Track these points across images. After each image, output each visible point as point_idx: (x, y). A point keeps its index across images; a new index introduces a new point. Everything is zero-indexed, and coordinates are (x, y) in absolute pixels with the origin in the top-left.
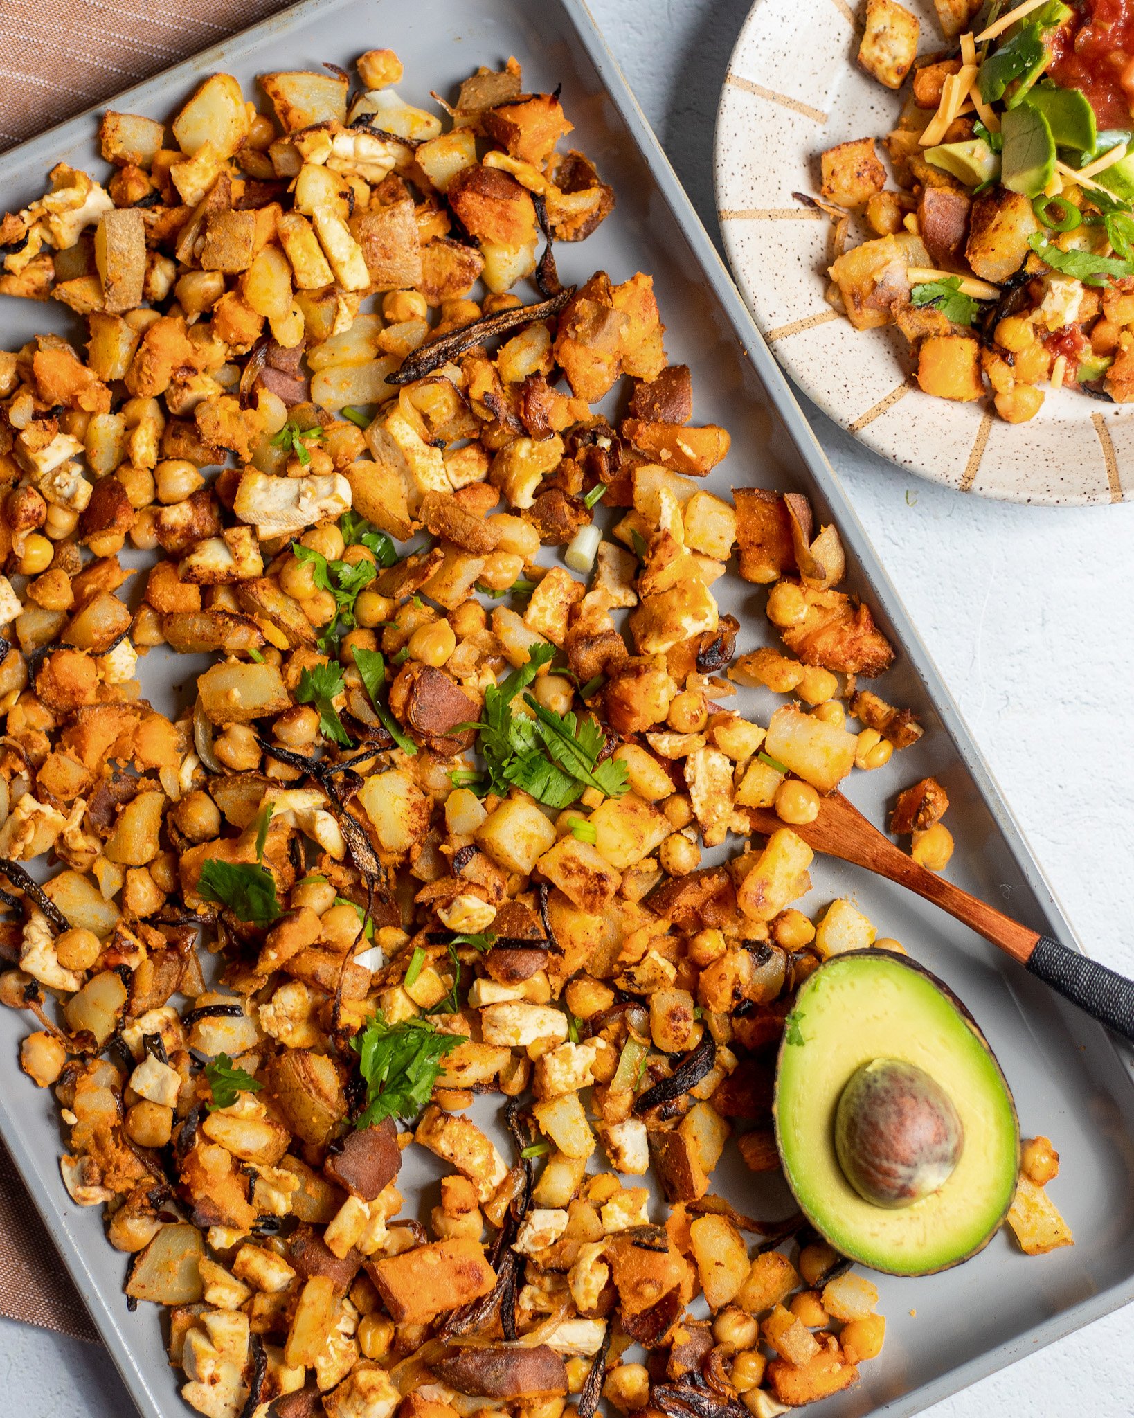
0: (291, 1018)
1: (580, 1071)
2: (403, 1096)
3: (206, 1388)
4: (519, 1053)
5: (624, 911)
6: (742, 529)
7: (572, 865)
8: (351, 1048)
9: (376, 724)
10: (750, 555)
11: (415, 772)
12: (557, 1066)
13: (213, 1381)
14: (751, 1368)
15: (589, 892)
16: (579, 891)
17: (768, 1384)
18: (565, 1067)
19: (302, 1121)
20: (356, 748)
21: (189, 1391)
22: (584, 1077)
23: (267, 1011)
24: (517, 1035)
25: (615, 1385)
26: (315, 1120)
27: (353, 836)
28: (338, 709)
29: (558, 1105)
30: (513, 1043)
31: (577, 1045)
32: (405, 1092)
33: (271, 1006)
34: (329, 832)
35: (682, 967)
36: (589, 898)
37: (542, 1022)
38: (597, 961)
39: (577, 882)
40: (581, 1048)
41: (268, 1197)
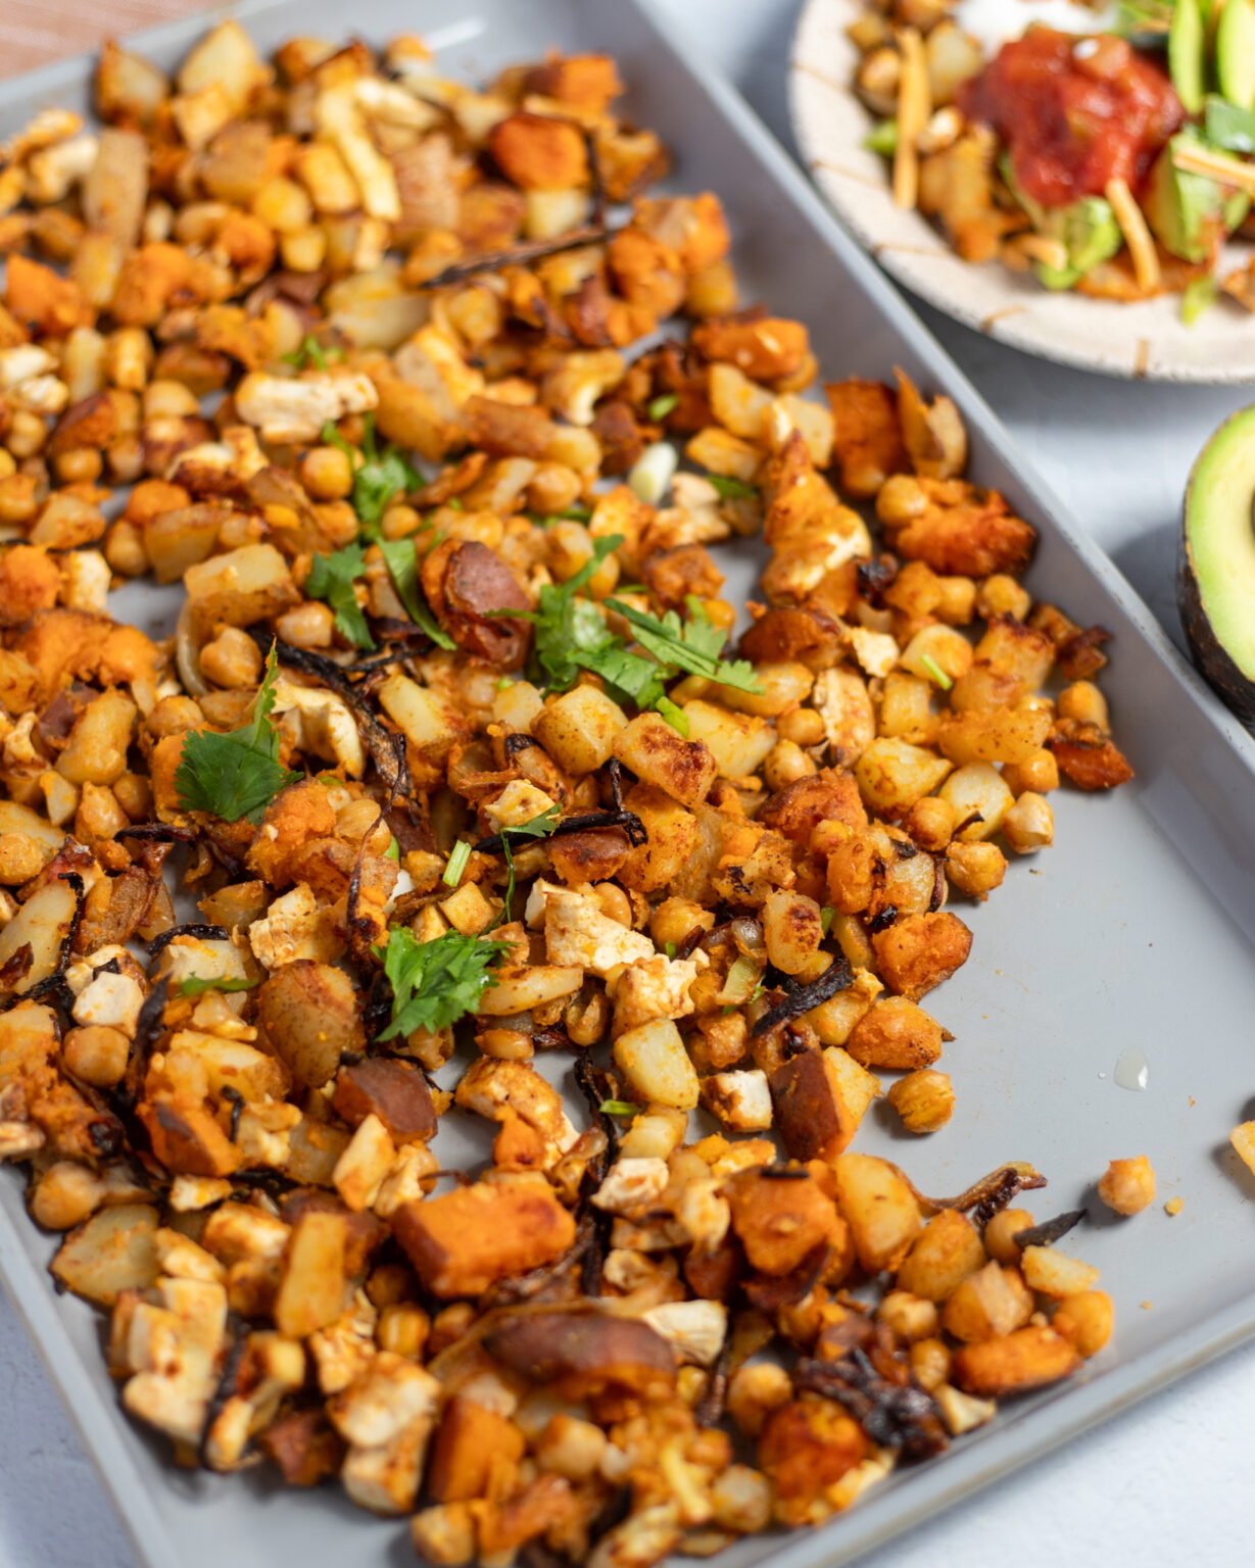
0: (294, 933)
1: (676, 992)
2: (443, 1000)
3: (160, 1382)
4: (593, 982)
5: (722, 813)
6: (840, 428)
7: (658, 738)
8: (371, 954)
9: (404, 617)
10: (852, 459)
11: (452, 690)
12: (646, 980)
13: (172, 1370)
14: (933, 1362)
15: (679, 767)
16: (666, 767)
17: (959, 1378)
18: (656, 983)
19: (306, 1046)
20: (379, 650)
21: (136, 1392)
22: (682, 1001)
23: (259, 928)
24: (590, 951)
25: (744, 1387)
26: (323, 1037)
27: (375, 739)
28: (360, 605)
29: (648, 1030)
30: (586, 961)
31: (671, 960)
32: (445, 993)
33: (266, 921)
34: (345, 733)
35: (802, 868)
36: (680, 775)
37: (622, 945)
38: (691, 881)
39: (664, 756)
40: (677, 962)
41: (255, 1142)
